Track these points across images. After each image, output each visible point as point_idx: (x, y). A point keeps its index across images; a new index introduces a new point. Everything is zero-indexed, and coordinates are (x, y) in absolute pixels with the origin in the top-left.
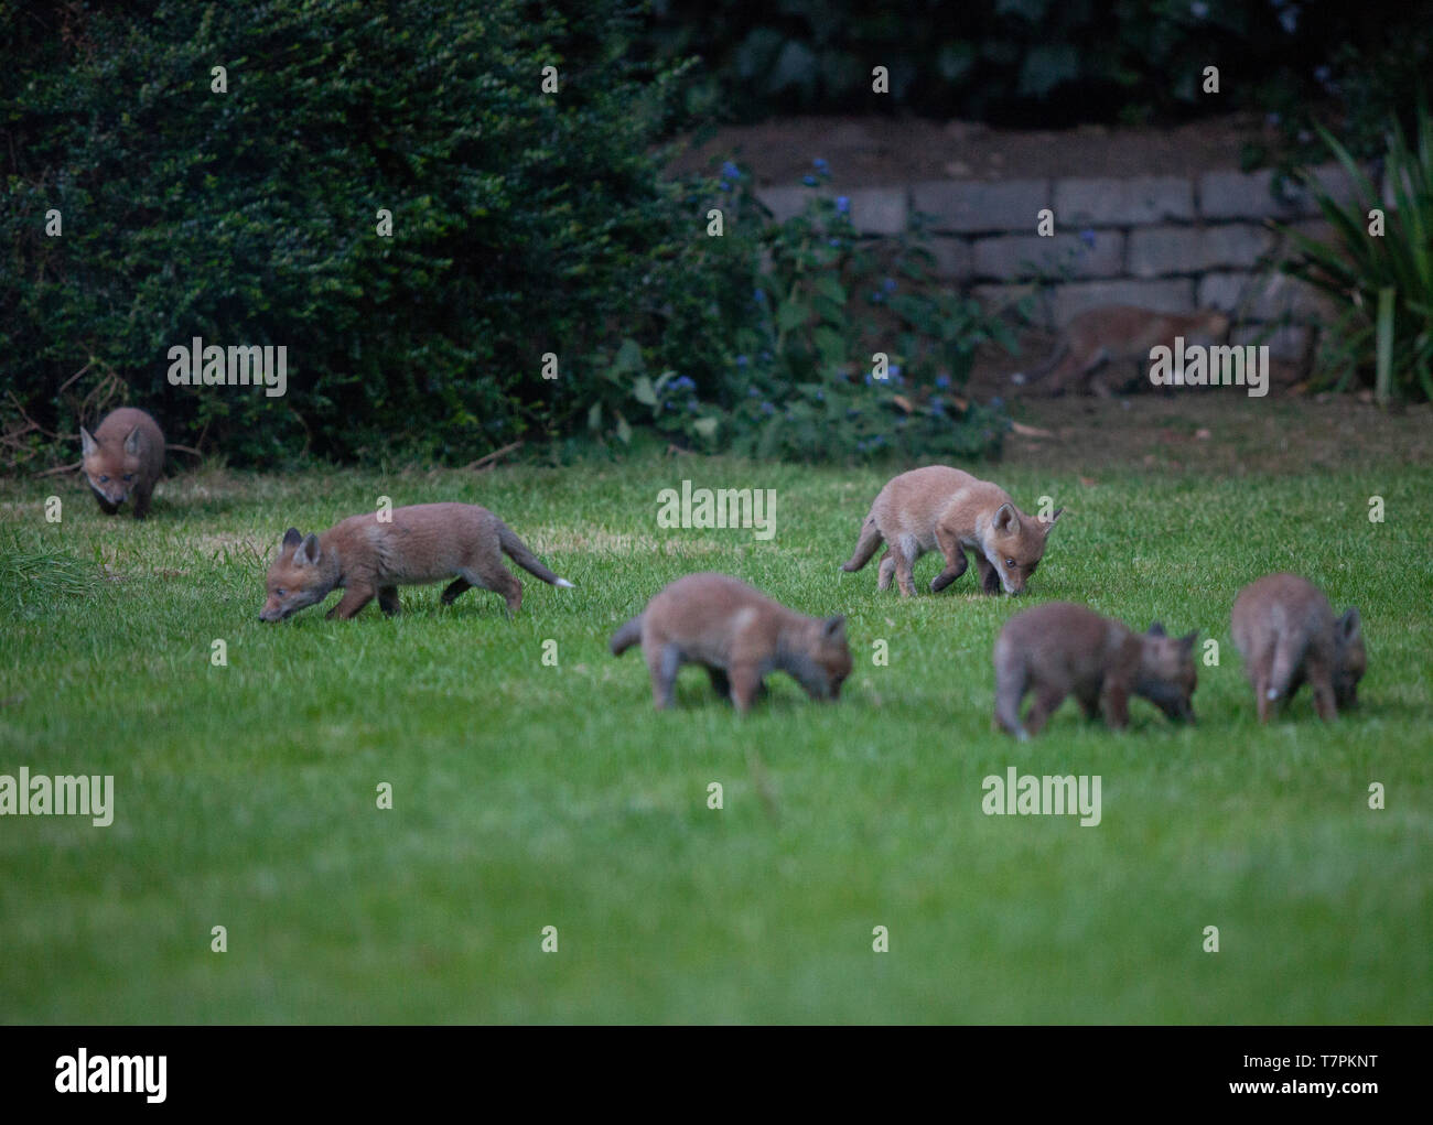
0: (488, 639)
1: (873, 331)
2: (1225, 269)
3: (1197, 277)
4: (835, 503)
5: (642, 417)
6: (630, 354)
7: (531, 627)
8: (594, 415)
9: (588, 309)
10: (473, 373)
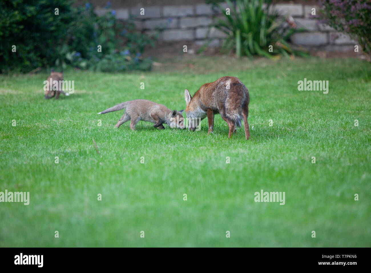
0: (33, 113)
1: (121, 41)
2: (202, 27)
3: (195, 29)
4: (112, 81)
5: (68, 62)
6: (65, 48)
7: (43, 111)
8: (57, 62)
9: (55, 38)
10: (29, 52)
